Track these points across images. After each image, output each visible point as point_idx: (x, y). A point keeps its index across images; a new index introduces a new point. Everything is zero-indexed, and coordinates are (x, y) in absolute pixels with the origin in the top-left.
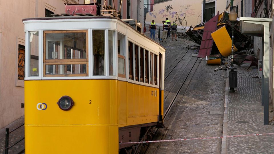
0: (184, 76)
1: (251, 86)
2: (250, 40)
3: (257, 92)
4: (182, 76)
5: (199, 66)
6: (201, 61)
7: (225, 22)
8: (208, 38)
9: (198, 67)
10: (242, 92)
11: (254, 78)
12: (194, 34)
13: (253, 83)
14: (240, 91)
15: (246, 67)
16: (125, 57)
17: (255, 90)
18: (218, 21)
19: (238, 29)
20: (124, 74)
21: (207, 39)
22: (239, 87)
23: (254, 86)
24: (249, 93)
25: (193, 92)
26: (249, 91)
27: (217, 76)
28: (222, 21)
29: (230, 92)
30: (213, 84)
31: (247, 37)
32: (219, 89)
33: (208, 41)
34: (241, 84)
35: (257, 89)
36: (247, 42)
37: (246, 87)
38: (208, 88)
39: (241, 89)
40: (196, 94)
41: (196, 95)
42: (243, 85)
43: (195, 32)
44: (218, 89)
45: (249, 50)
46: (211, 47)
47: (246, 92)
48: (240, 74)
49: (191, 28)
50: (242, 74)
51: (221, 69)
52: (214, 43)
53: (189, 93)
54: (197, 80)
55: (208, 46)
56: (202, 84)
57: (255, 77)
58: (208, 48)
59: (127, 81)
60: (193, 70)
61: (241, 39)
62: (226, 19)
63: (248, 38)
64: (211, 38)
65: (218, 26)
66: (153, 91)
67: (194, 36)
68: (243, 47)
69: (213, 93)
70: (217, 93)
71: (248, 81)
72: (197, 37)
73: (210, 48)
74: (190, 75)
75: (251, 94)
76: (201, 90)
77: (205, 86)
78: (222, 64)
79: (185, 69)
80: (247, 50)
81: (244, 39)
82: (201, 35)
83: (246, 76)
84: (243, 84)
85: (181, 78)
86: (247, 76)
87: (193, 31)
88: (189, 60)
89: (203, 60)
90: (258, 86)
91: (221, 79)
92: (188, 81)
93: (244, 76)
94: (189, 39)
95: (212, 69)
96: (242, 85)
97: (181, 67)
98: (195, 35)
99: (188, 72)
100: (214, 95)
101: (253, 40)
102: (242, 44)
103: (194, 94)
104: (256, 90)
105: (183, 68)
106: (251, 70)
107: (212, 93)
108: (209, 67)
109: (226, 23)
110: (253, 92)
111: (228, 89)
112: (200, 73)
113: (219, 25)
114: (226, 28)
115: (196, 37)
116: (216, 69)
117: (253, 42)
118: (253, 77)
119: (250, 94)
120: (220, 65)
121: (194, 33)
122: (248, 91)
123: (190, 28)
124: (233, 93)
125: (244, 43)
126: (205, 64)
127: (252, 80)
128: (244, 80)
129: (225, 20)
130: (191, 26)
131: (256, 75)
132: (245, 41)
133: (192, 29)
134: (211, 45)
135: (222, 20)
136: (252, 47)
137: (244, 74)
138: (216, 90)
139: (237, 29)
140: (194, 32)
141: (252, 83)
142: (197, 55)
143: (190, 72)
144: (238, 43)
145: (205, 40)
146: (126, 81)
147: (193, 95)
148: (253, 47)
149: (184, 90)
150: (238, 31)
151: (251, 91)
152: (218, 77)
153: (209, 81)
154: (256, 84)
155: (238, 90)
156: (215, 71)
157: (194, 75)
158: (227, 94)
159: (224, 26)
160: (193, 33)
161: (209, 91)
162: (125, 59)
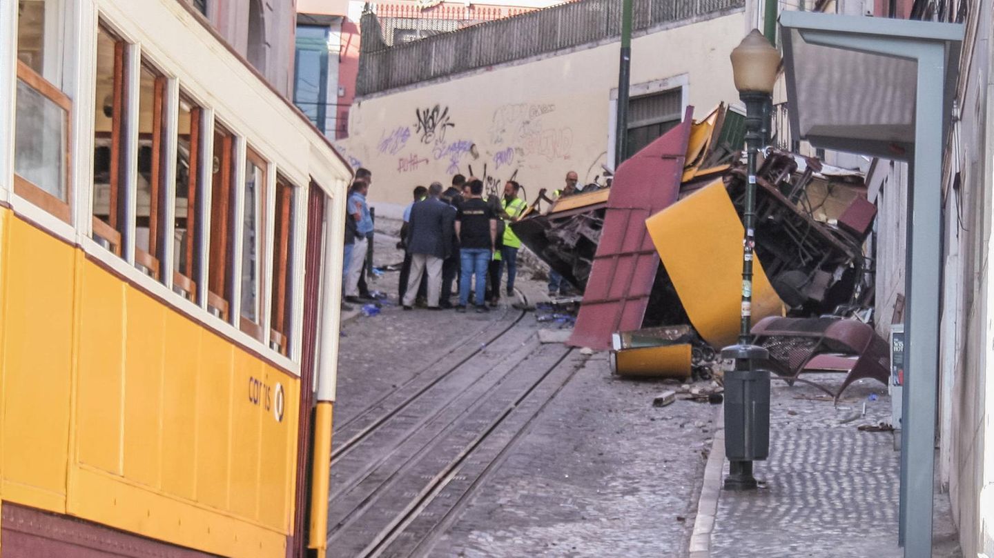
0: (483, 418)
1: (850, 462)
2: (859, 260)
3: (877, 489)
4: (470, 417)
5: (570, 383)
6: (585, 361)
7: (725, 163)
8: (630, 247)
9: (564, 385)
10: (792, 489)
11: (867, 434)
12: (555, 230)
13: (858, 451)
14: (786, 485)
15: (829, 386)
16: (70, 99)
17: (866, 483)
18: (688, 156)
19: (795, 201)
20: (63, 199)
21: (623, 252)
22: (780, 466)
23: (862, 463)
24: (835, 492)
25: (523, 483)
26: (835, 486)
27: (665, 424)
28: (706, 159)
29: (729, 485)
30: (637, 456)
31: (842, 245)
32: (666, 479)
33: (626, 264)
34: (794, 457)
35: (877, 479)
36: (838, 275)
37: (820, 468)
38: (608, 472)
39: (789, 477)
40: (539, 494)
41: (540, 498)
42: (805, 460)
43: (565, 220)
44: (661, 477)
45: (848, 315)
46: (645, 296)
47: (817, 489)
48: (793, 413)
49: (542, 201)
50: (803, 414)
51: (690, 396)
52: (662, 273)
53: (499, 487)
54: (551, 436)
55: (629, 289)
56: (577, 454)
57: (872, 429)
58: (627, 300)
59: (76, 246)
60: (535, 397)
61: (810, 258)
62: (727, 145)
63: (849, 253)
64: (646, 247)
65: (683, 185)
66: (262, 380)
67: (555, 240)
68: (819, 296)
69: (633, 491)
70: (654, 492)
71: (831, 444)
72: (572, 243)
73: (636, 298)
74: (516, 414)
75: (842, 500)
76: (566, 480)
77: (594, 462)
78: (700, 374)
79: (491, 389)
80: (840, 313)
81: (826, 256)
82: (590, 234)
83: (823, 425)
84: (806, 454)
85: (462, 425)
86: (829, 426)
87: (550, 214)
88: (517, 357)
89: (594, 357)
90: (885, 465)
91: (684, 439)
92: (501, 438)
93: (815, 424)
94: (532, 276)
95: (642, 396)
96: (800, 460)
97: (472, 380)
98: (562, 234)
99: (508, 403)
100: (641, 501)
101: (873, 264)
102: (812, 279)
103: (525, 492)
104: (871, 481)
105: (484, 386)
106: (856, 399)
107: (624, 493)
108: (628, 388)
109: (727, 166)
110: (854, 491)
111: (718, 474)
112: (571, 407)
113: (689, 175)
114: (728, 189)
115: (568, 245)
116: (664, 395)
117: (873, 273)
118: (861, 429)
119: (839, 496)
120: (691, 380)
121: (554, 225)
122: (829, 485)
123: (537, 202)
124: (747, 493)
125: (823, 277)
126: (608, 373)
127: (855, 440)
128: (813, 441)
129: (727, 153)
130: (542, 193)
131: (879, 418)
132: (830, 267)
133: (544, 207)
134: (643, 284)
135: (710, 153)
136: (868, 299)
137: (814, 416)
138: (654, 483)
139: (787, 200)
140: (556, 221)
141: (853, 453)
142: (565, 335)
143: (517, 404)
144: (793, 277)
145: (610, 256)
146: (73, 240)
147: (517, 497)
148: (872, 303)
149: (474, 474)
150: (792, 213)
151: (845, 485)
152: (671, 430)
153: (618, 445)
154: (874, 457)
155: (776, 478)
156: (658, 403)
157: (536, 415)
158: (708, 497)
159: (720, 179)
160: (549, 227)
161: (614, 484)
162: (67, 113)
